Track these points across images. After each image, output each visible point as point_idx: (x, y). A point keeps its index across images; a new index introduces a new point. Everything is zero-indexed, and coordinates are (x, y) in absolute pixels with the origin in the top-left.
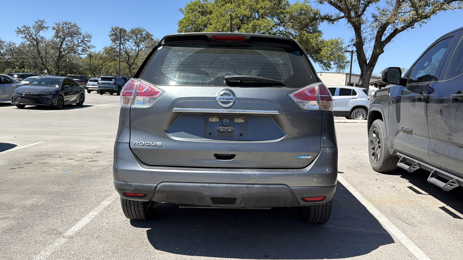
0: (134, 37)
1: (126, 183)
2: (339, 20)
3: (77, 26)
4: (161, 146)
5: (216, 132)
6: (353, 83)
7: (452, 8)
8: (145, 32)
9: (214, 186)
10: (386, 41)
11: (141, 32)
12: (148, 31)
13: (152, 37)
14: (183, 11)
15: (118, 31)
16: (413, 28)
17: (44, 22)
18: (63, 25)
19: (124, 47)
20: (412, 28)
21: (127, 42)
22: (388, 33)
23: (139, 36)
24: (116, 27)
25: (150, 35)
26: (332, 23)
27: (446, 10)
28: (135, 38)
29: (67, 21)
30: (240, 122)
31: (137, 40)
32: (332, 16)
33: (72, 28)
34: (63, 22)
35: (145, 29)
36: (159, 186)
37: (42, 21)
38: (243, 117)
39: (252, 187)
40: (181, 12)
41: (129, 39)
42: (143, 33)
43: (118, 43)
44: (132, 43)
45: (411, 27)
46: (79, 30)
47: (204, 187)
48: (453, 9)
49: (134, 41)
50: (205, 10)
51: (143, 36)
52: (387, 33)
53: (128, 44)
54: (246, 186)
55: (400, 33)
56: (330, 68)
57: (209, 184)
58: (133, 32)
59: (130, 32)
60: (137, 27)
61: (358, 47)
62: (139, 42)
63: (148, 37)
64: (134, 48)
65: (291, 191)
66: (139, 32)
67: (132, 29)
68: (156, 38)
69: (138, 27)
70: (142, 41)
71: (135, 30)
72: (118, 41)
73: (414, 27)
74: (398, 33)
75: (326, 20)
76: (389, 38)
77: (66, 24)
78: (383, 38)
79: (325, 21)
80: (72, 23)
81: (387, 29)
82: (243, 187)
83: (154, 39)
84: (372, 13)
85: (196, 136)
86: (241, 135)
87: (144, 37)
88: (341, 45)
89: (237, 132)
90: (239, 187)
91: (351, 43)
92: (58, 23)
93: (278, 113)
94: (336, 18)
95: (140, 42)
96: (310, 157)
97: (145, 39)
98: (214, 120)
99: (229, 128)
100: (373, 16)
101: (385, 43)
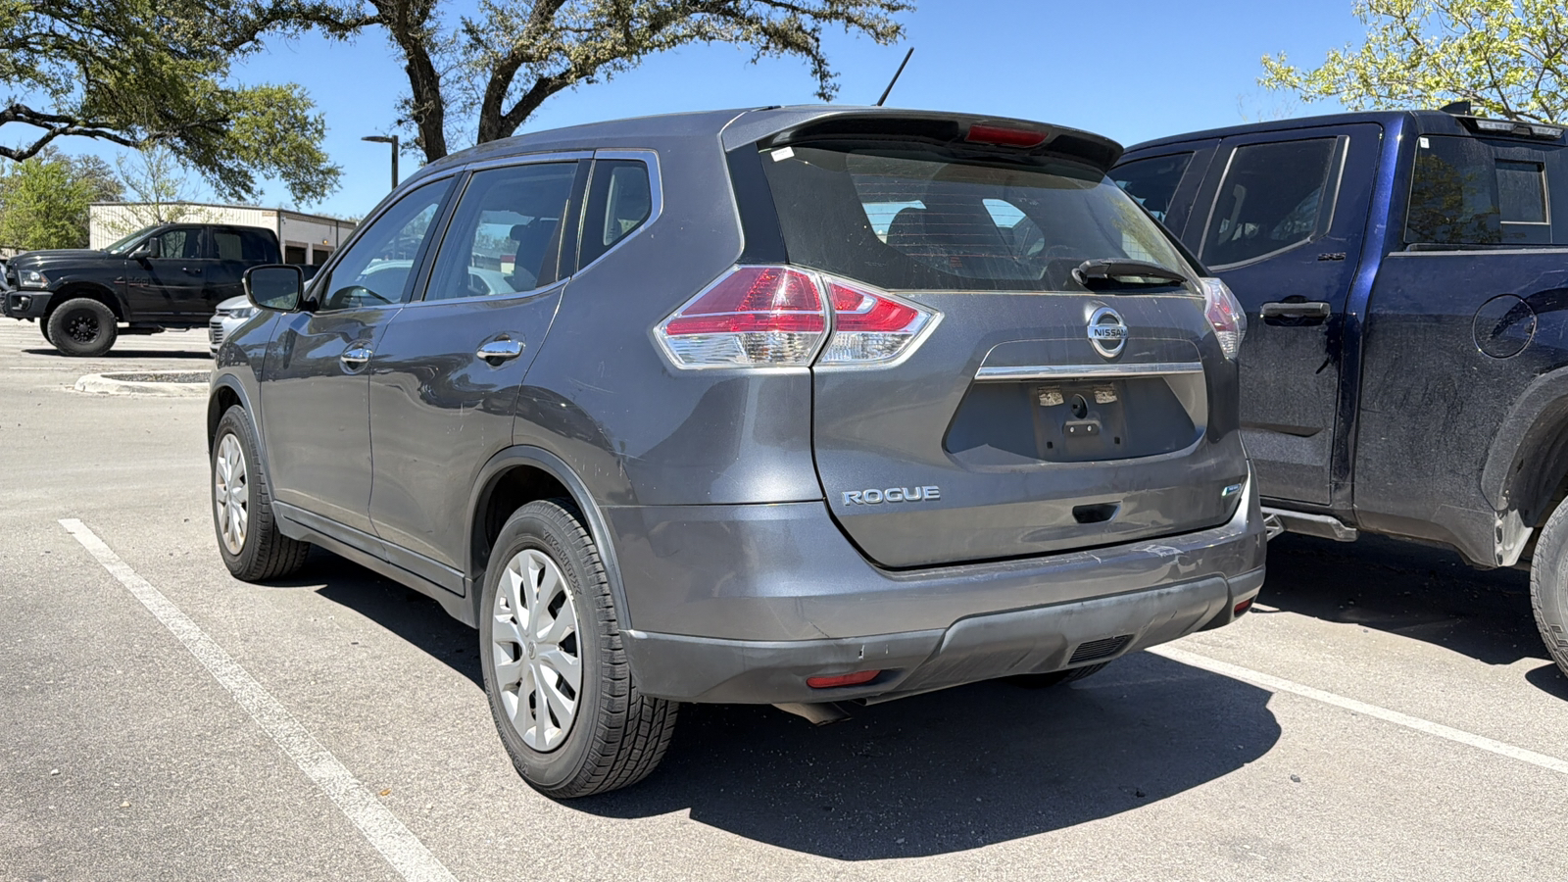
1: (832, 642)
2: (363, 27)
4: (939, 499)
6: (302, 246)
7: (729, 37)
10: (516, 114)
16: (592, 82)
20: (589, 82)
22: (519, 90)
26: (341, 37)
27: (711, 38)
32: (339, 13)
45: (587, 79)
47: (1070, 613)
48: (731, 40)
52: (516, 90)
55: (556, 94)
56: (249, 190)
61: (432, 128)
73: (595, 78)
74: (550, 94)
75: (319, 24)
76: (525, 108)
78: (506, 107)
79: (315, 25)
81: (516, 77)
84: (462, 18)
88: (303, 111)
91: (402, 110)
94: (354, 21)
100: (465, 29)
101: (512, 123)
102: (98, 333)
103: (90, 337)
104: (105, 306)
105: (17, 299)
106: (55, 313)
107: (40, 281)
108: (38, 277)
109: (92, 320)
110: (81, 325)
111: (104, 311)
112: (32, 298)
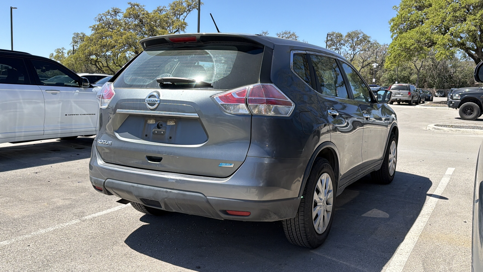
0: (350, 40)
3: (295, 35)
4: (111, 145)
5: (152, 134)
8: (362, 34)
9: (140, 187)
11: (357, 35)
12: (365, 33)
13: (370, 39)
14: (397, 8)
15: (334, 37)
17: (267, 34)
18: (283, 35)
19: (339, 52)
21: (343, 46)
23: (356, 39)
24: (332, 32)
25: (367, 37)
28: (351, 42)
29: (287, 31)
30: (171, 125)
31: (353, 44)
33: (291, 37)
34: (282, 32)
35: (362, 31)
36: (106, 181)
37: (265, 33)
38: (175, 119)
39: (170, 192)
40: (395, 9)
41: (345, 43)
42: (360, 35)
43: (334, 49)
44: (348, 47)
46: (297, 38)
47: (133, 186)
49: (350, 45)
50: (423, 4)
51: (359, 38)
53: (344, 49)
54: (165, 190)
57: (137, 185)
58: (349, 36)
59: (346, 36)
60: (353, 30)
62: (354, 45)
63: (365, 39)
64: (350, 52)
65: (208, 201)
66: (356, 35)
67: (349, 33)
68: (373, 40)
69: (355, 30)
70: (358, 44)
71: (352, 33)
72: (334, 46)
77: (285, 33)
80: (291, 33)
82: (163, 191)
83: (371, 41)
85: (136, 137)
86: (170, 138)
87: (361, 40)
89: (167, 135)
90: (160, 191)
92: (279, 34)
93: (197, 116)
95: (356, 45)
96: (232, 166)
97: (361, 41)
98: (151, 122)
99: (162, 130)
102: (473, 113)
103: (471, 114)
104: (477, 105)
105: (451, 102)
106: (461, 107)
107: (458, 97)
108: (458, 96)
109: (472, 109)
110: (469, 111)
111: (476, 106)
112: (455, 102)
